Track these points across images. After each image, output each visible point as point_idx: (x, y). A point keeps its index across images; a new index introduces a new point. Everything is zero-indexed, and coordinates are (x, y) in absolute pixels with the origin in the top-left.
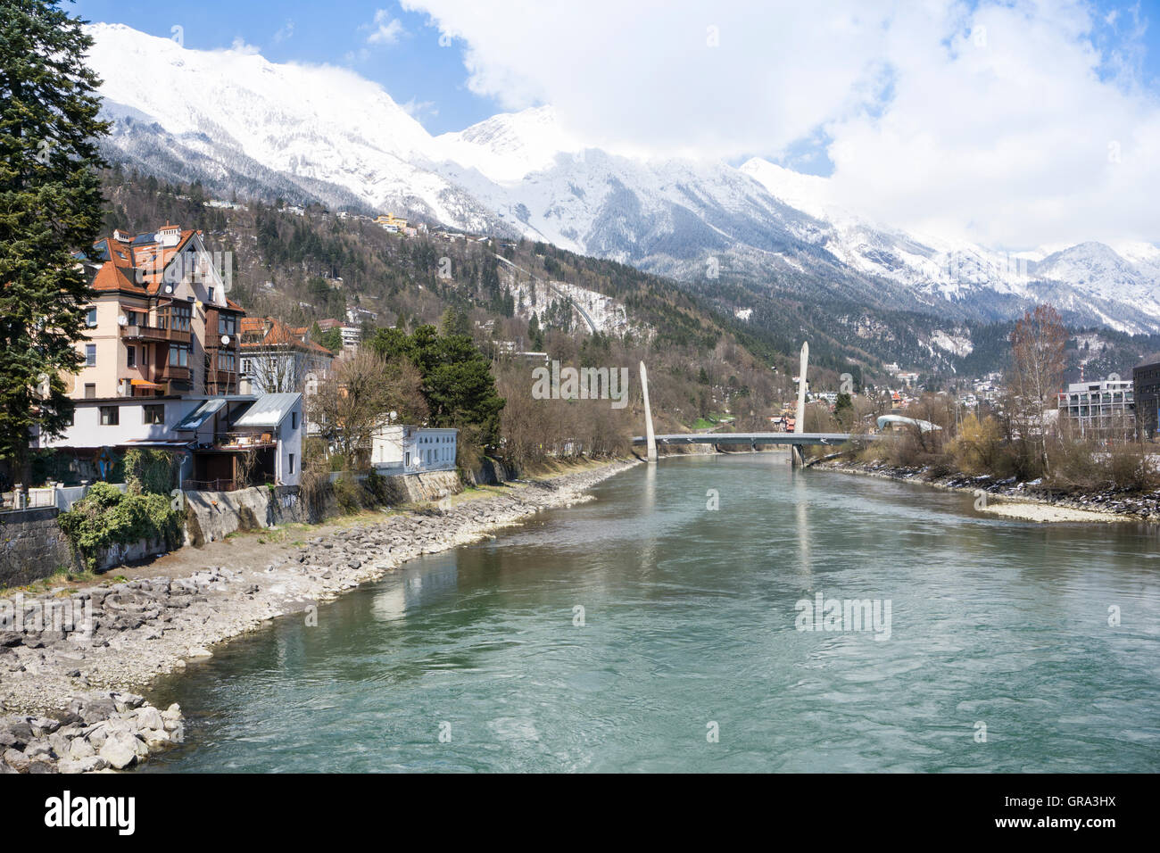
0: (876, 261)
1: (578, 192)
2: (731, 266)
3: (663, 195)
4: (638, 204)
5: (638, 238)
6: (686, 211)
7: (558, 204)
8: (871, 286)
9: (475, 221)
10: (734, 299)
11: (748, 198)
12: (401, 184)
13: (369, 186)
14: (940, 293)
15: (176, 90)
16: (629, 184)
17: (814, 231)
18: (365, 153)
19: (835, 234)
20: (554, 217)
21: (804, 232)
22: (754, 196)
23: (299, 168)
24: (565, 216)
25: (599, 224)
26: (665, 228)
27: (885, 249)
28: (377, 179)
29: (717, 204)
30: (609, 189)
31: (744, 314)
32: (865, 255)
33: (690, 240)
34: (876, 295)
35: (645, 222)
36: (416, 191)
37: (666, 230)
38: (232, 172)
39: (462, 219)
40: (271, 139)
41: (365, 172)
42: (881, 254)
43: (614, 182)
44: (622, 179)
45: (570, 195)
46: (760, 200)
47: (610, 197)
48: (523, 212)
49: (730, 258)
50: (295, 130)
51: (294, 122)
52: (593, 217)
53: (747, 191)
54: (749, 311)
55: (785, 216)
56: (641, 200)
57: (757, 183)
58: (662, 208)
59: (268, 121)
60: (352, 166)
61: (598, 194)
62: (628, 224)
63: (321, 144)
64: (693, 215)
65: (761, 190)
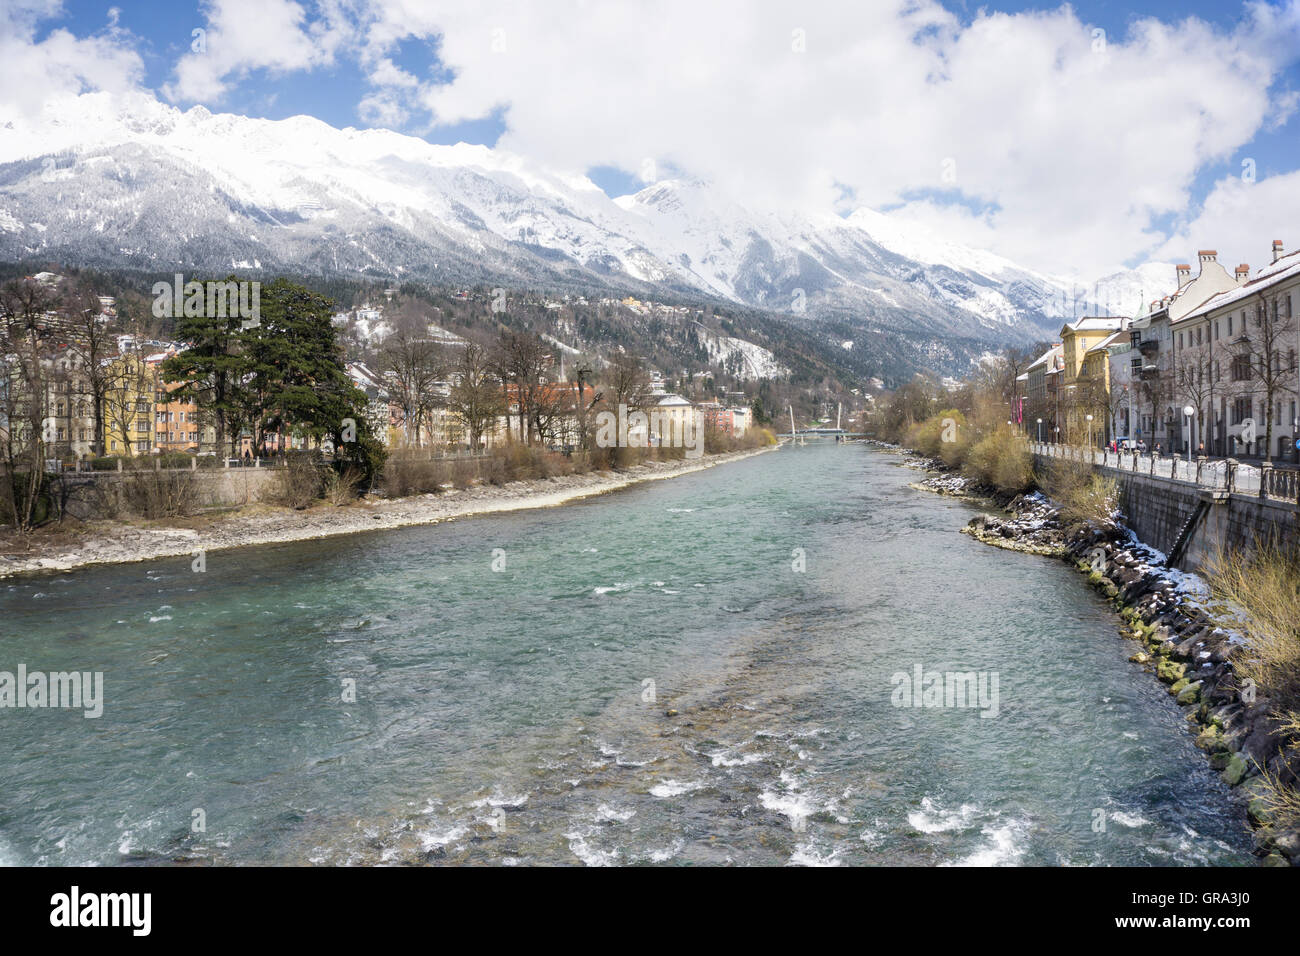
0: (954, 292)
1: (726, 243)
2: (842, 303)
3: (791, 243)
4: (772, 253)
5: (773, 280)
6: (809, 257)
7: (712, 253)
8: (946, 314)
9: (655, 273)
10: (841, 334)
11: (856, 244)
12: (600, 247)
13: (577, 248)
14: (1003, 317)
15: (430, 179)
16: (765, 236)
17: (907, 270)
18: (572, 222)
19: (922, 272)
20: (709, 263)
21: (898, 270)
22: (860, 242)
23: (527, 237)
24: (718, 262)
25: (743, 268)
26: (793, 271)
27: (961, 283)
28: (582, 242)
29: (832, 251)
30: (750, 239)
31: (848, 345)
32: (945, 287)
33: (812, 279)
34: (950, 322)
35: (778, 266)
36: (612, 252)
37: (793, 273)
38: (487, 246)
39: (646, 272)
40: (503, 215)
41: (572, 237)
42: (958, 287)
43: (754, 234)
44: (759, 232)
45: (720, 246)
46: (865, 246)
47: (752, 246)
48: (686, 260)
49: (841, 296)
50: (519, 207)
51: (519, 201)
52: (739, 262)
53: (855, 238)
54: (851, 343)
55: (884, 258)
56: (774, 248)
57: (862, 231)
58: (791, 254)
59: (498, 200)
60: (564, 233)
61: (742, 245)
62: (765, 269)
63: (539, 217)
64: (814, 261)
65: (866, 238)
